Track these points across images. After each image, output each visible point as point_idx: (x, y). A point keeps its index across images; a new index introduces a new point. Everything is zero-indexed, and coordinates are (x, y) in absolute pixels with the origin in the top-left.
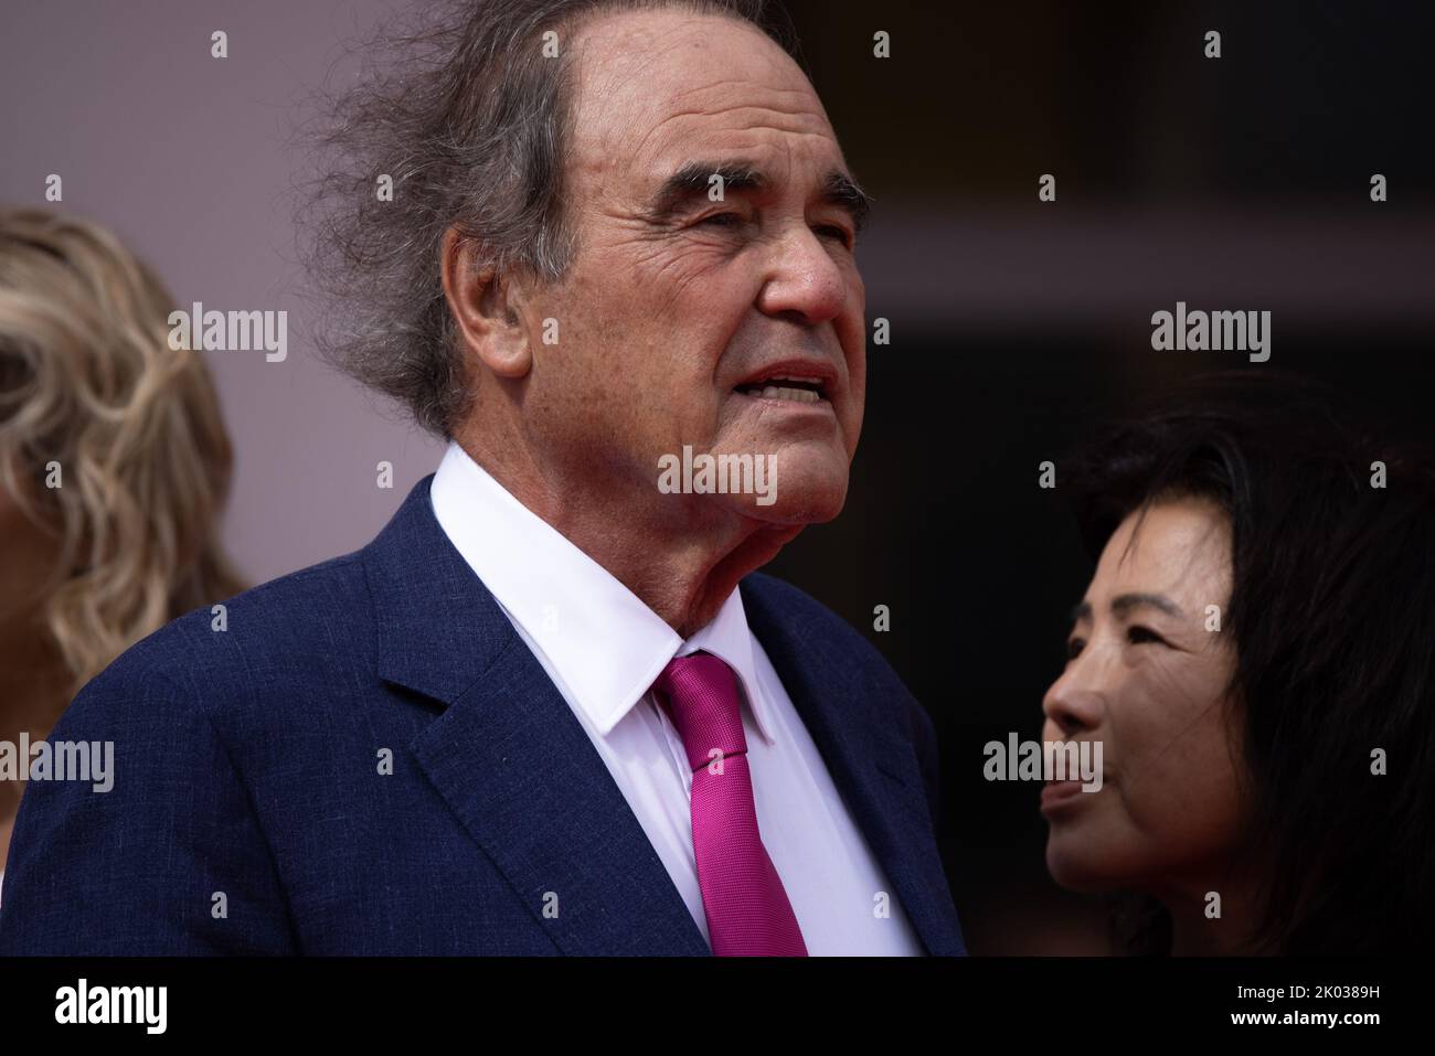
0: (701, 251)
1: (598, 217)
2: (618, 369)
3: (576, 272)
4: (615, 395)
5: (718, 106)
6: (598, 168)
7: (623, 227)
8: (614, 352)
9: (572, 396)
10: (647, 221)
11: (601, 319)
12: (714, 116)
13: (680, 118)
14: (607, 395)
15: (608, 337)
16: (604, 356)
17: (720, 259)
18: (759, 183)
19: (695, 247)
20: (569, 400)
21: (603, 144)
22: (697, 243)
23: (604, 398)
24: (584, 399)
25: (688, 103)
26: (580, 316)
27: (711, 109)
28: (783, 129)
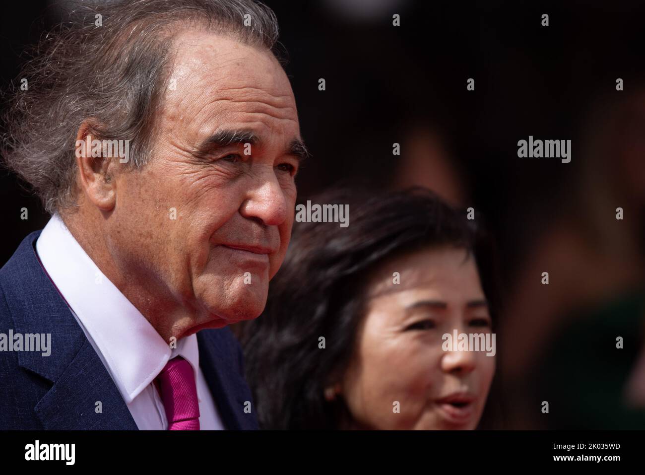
0: (219, 175)
1: (167, 143)
2: (161, 224)
3: (149, 168)
4: (158, 238)
5: (242, 99)
6: (173, 118)
7: (180, 154)
8: (161, 215)
9: (134, 230)
10: (193, 155)
11: (158, 197)
12: (237, 103)
13: (220, 101)
14: (153, 236)
15: (160, 207)
16: (156, 216)
17: (227, 181)
18: (256, 142)
19: (216, 172)
20: (132, 232)
21: (178, 105)
22: (217, 170)
23: (151, 238)
24: (140, 235)
25: (226, 94)
26: (146, 191)
27: (237, 99)
28: (273, 116)
